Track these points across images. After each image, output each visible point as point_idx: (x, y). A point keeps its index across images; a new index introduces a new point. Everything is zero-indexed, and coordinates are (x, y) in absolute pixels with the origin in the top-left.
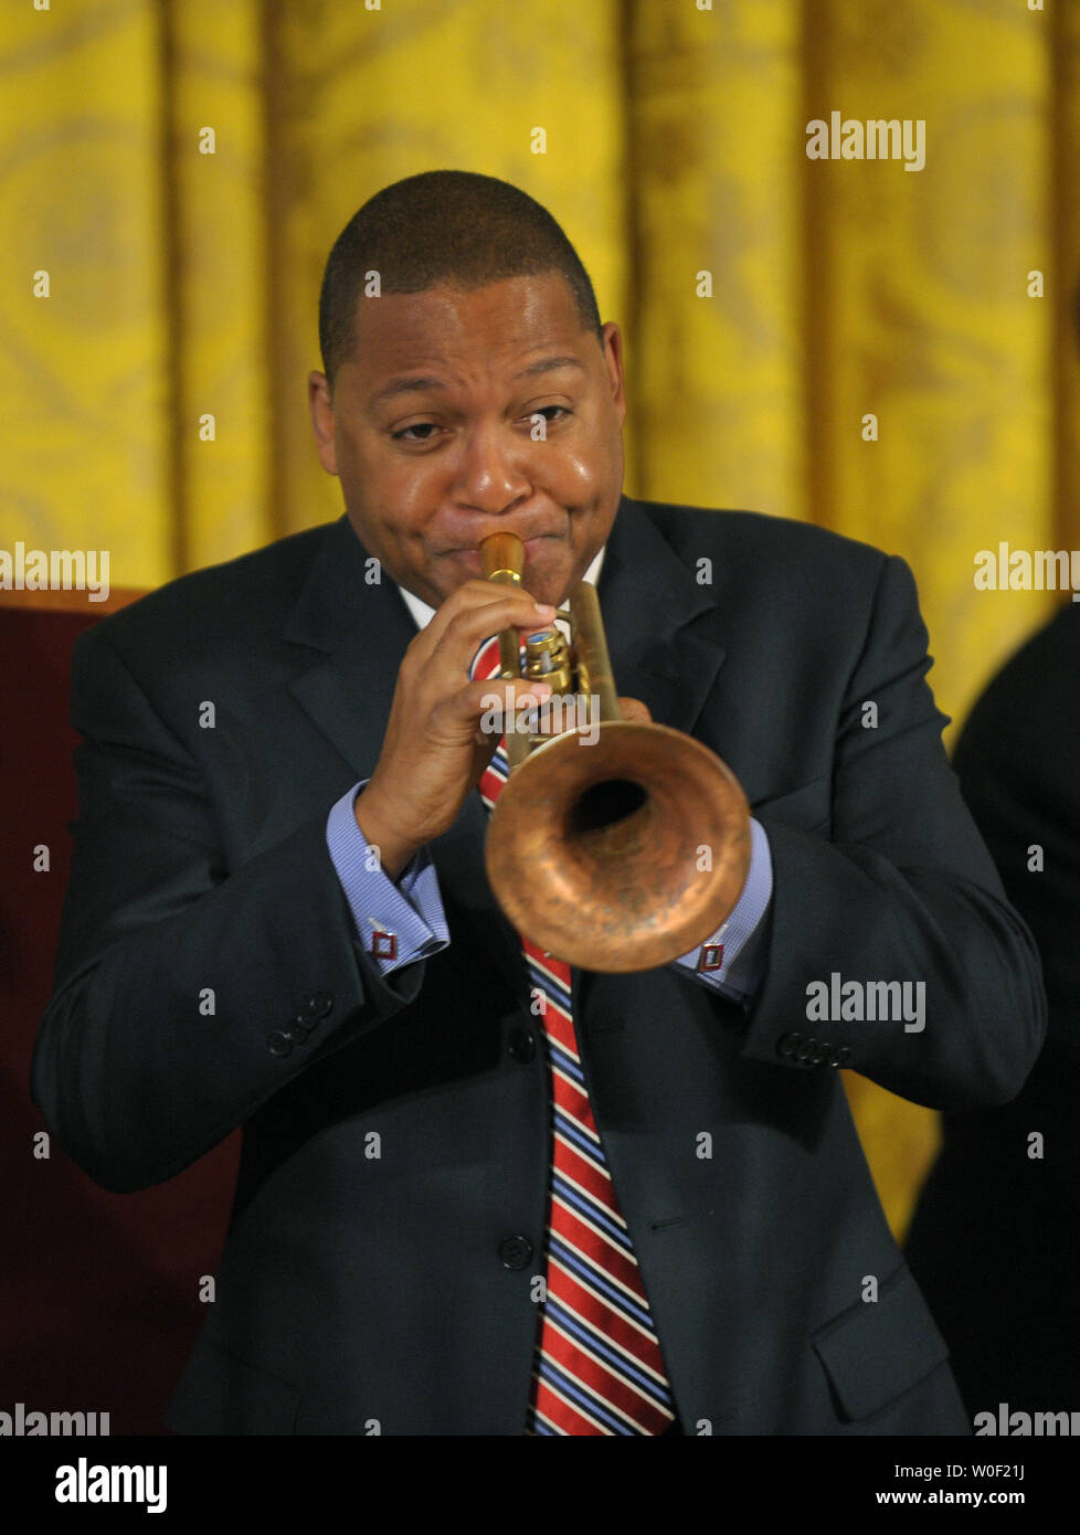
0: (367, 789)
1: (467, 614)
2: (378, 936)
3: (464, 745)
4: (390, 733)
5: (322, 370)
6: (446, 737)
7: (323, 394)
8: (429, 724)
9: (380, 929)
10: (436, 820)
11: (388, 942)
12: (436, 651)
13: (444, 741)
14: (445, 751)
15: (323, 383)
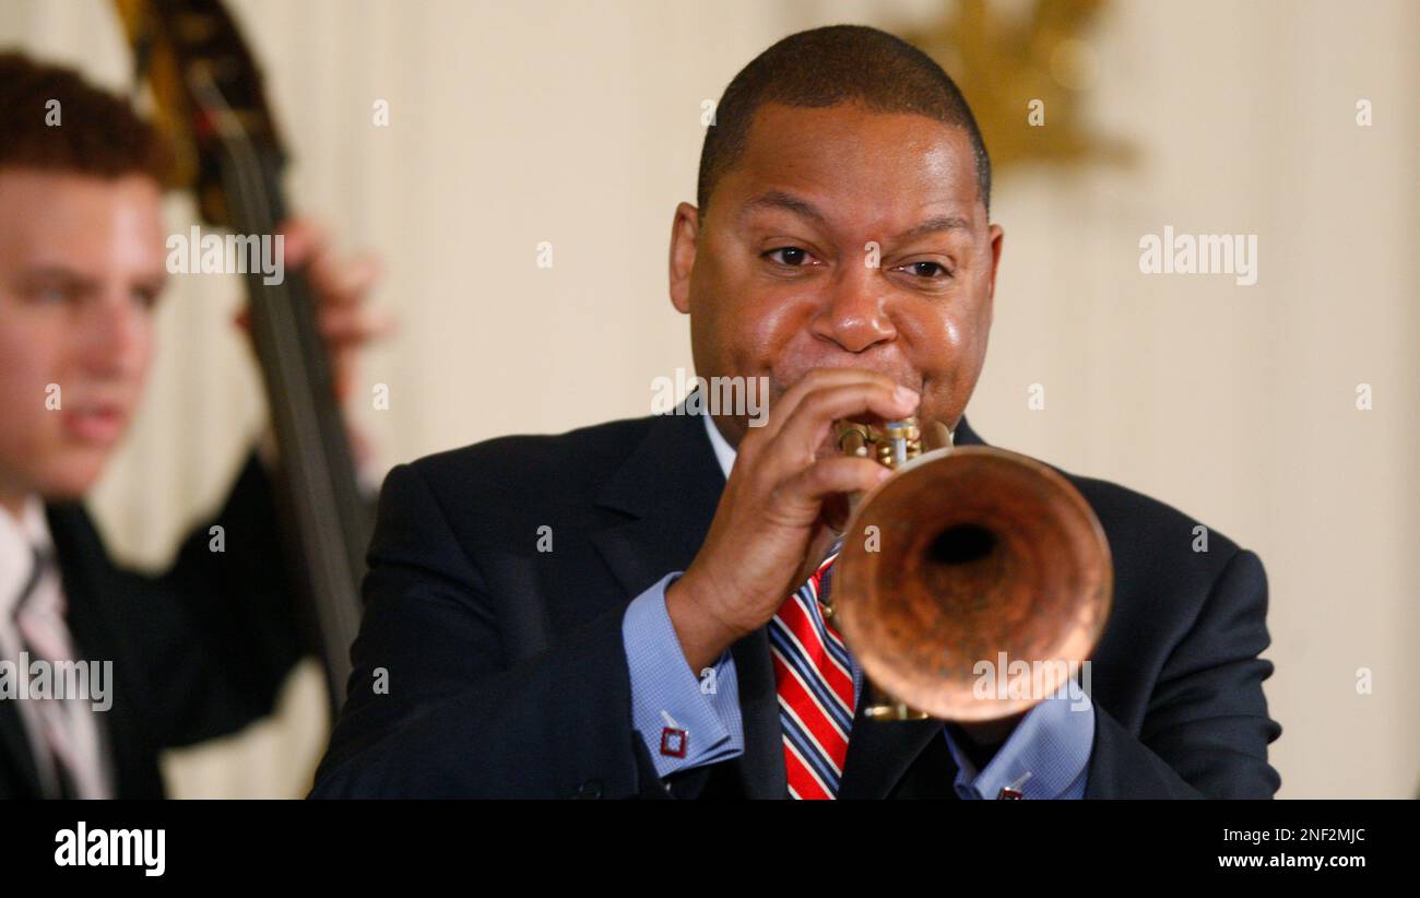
0: (677, 583)
1: (823, 393)
2: (668, 731)
3: (803, 526)
4: (721, 512)
5: (694, 202)
6: (785, 516)
7: (689, 229)
8: (769, 503)
9: (672, 725)
10: (758, 608)
11: (679, 738)
12: (784, 428)
13: (782, 520)
14: (781, 532)
15: (692, 215)
